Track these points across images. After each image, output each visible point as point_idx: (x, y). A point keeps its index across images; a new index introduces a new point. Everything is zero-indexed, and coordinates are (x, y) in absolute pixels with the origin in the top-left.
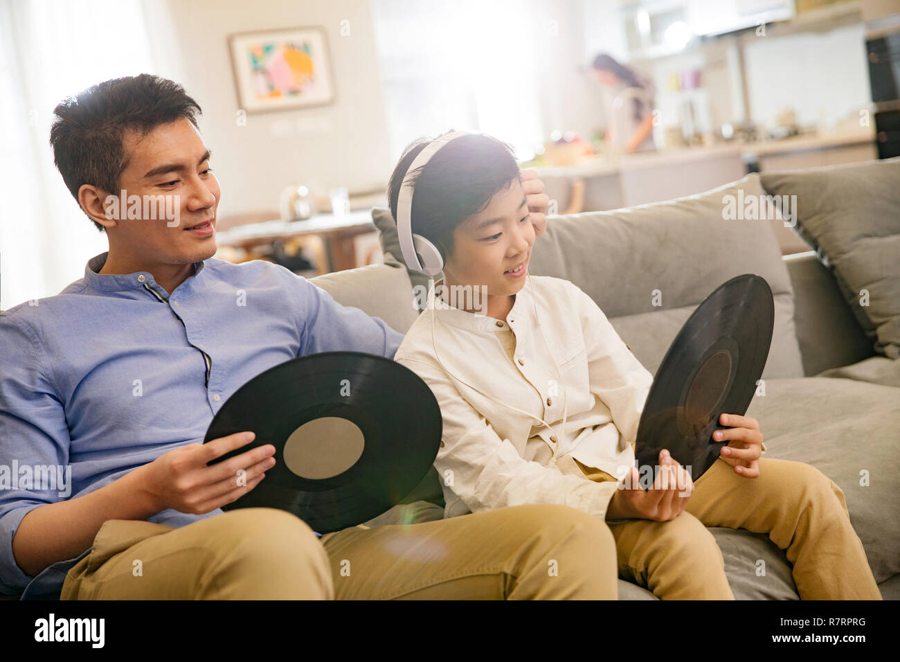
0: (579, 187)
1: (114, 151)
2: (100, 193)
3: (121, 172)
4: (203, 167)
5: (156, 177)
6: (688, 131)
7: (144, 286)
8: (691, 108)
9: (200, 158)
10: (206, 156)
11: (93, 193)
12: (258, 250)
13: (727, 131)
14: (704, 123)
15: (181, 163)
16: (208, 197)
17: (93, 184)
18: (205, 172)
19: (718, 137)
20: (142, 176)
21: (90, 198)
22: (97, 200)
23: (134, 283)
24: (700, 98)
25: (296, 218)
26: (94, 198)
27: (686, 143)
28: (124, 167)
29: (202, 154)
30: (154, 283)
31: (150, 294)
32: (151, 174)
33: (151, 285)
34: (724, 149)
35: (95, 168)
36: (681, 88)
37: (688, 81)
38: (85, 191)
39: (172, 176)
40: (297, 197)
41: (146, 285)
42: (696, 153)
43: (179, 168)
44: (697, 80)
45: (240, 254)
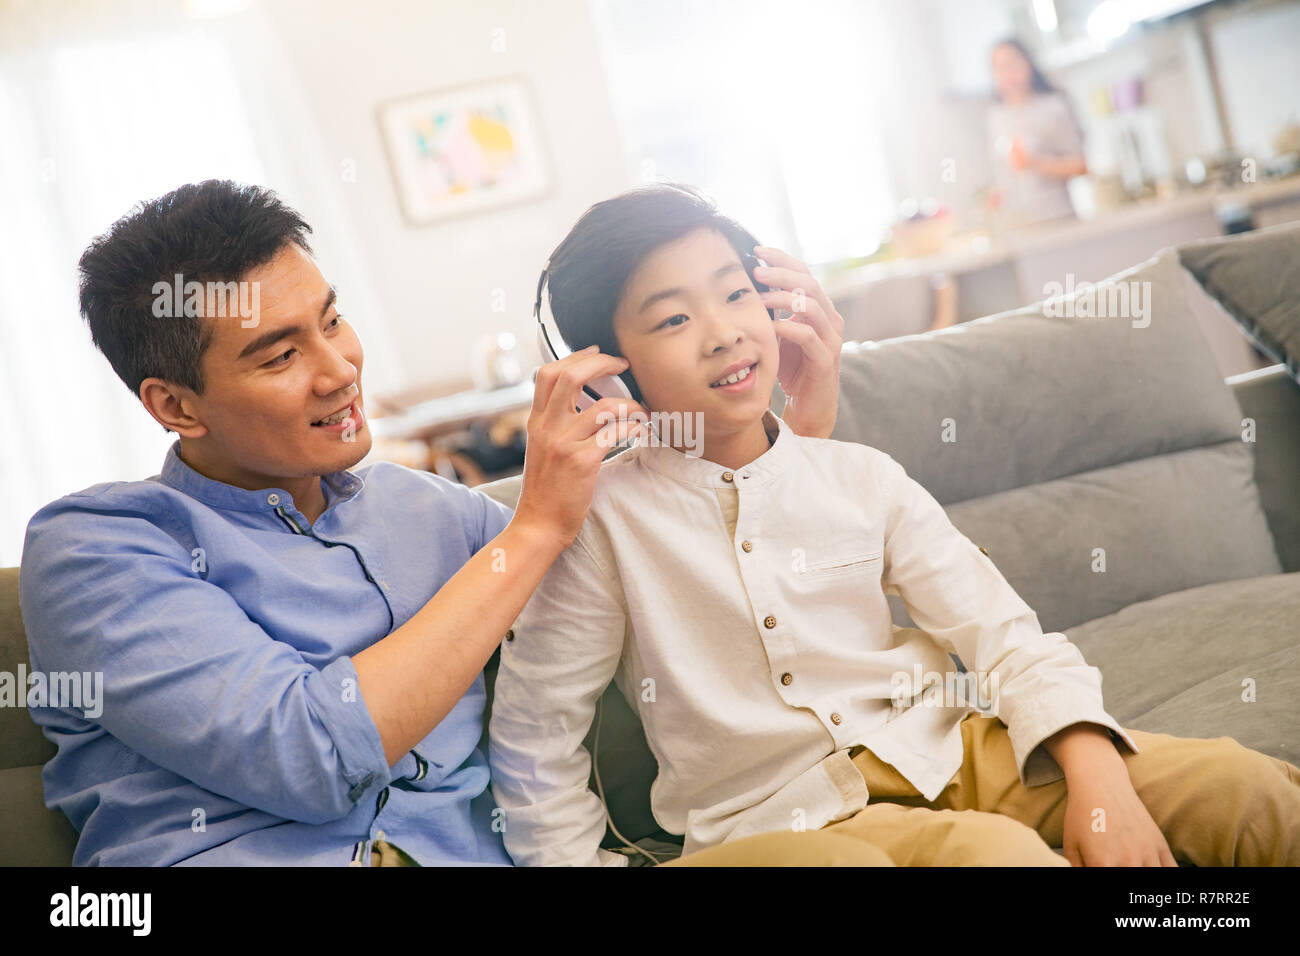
0: (947, 289)
1: (186, 326)
2: (173, 390)
3: (201, 355)
4: (329, 317)
5: (258, 354)
6: (1133, 178)
7: (275, 510)
8: (1134, 141)
9: (322, 306)
10: (331, 298)
11: (164, 390)
12: (444, 442)
13: (1196, 171)
14: (1157, 161)
15: (292, 324)
16: (346, 369)
17: (160, 376)
18: (334, 322)
19: (1182, 182)
20: (237, 357)
21: (159, 398)
22: (171, 399)
23: (261, 506)
24: (1147, 122)
25: (499, 385)
26: (166, 396)
27: (1129, 198)
28: (205, 346)
29: (324, 297)
30: (291, 508)
31: (282, 523)
32: (247, 352)
33: (287, 511)
34: (1193, 201)
35: (160, 354)
36: (1115, 108)
37: (1125, 97)
38: (150, 388)
39: (282, 347)
40: (498, 352)
41: (279, 510)
42: (1145, 213)
43: (289, 332)
44: (1140, 93)
45: (417, 452)
